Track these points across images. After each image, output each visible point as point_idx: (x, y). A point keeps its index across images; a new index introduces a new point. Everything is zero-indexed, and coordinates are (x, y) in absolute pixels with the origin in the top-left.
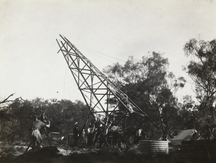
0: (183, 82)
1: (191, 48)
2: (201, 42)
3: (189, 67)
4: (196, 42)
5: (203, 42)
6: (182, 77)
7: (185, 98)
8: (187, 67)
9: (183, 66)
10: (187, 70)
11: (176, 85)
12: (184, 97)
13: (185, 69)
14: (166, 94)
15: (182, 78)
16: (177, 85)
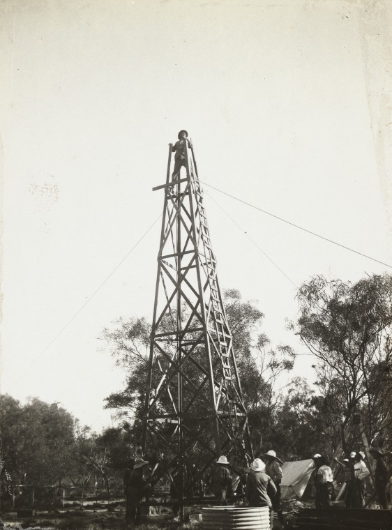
0: (290, 359)
1: (312, 295)
2: (334, 283)
3: (302, 321)
4: (324, 284)
5: (339, 283)
6: (288, 347)
7: (293, 382)
8: (295, 322)
9: (286, 320)
10: (298, 328)
11: (274, 365)
12: (290, 382)
13: (292, 326)
14: (253, 384)
15: (286, 348)
16: (278, 365)
